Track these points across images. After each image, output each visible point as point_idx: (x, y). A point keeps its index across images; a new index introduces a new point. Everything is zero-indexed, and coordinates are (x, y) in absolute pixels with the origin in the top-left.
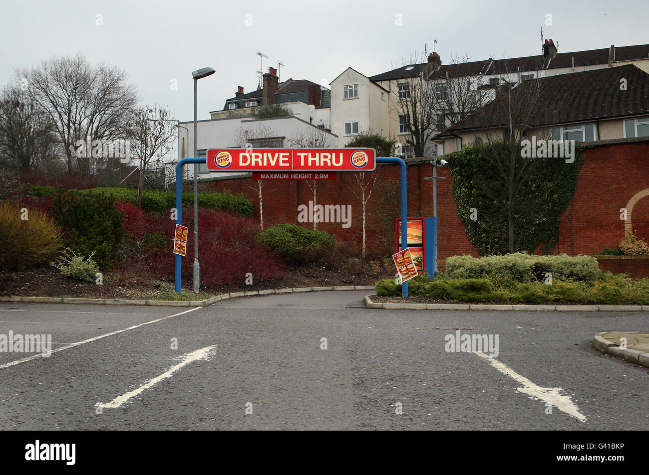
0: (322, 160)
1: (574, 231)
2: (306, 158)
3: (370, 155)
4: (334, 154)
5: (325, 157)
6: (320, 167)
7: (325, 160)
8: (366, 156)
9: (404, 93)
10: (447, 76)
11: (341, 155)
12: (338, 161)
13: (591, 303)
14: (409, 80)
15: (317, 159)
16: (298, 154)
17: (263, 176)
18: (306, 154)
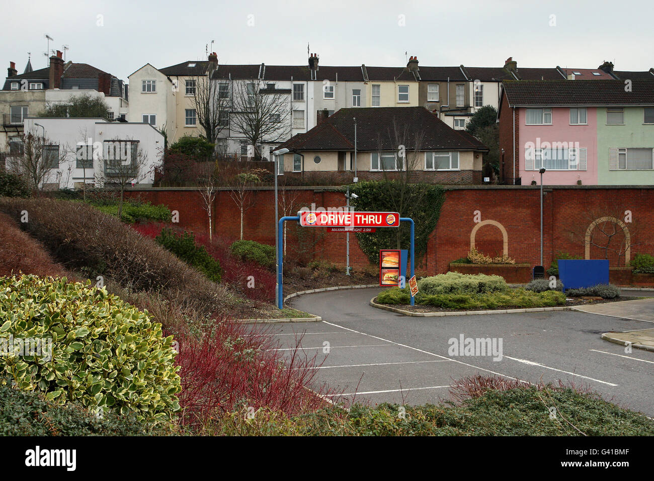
0: (370, 220)
1: (437, 246)
2: (361, 218)
3: (396, 216)
4: (376, 216)
5: (372, 218)
6: (368, 224)
7: (372, 220)
8: (394, 217)
9: (191, 88)
10: (230, 78)
11: (381, 216)
12: (378, 221)
13: (519, 307)
14: (195, 78)
15: (367, 219)
16: (356, 216)
17: (333, 230)
18: (361, 216)
